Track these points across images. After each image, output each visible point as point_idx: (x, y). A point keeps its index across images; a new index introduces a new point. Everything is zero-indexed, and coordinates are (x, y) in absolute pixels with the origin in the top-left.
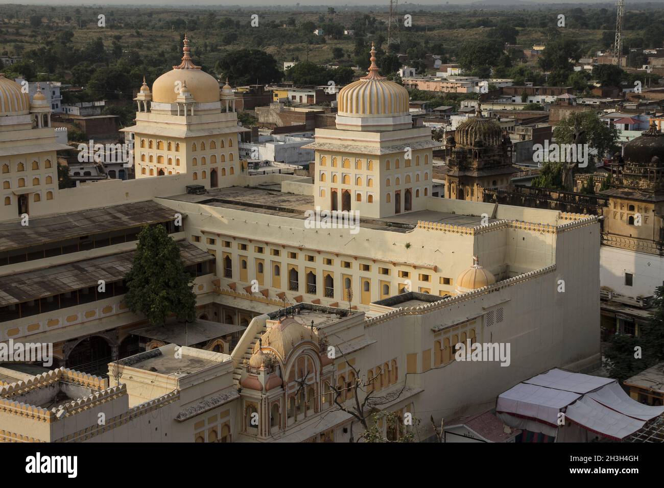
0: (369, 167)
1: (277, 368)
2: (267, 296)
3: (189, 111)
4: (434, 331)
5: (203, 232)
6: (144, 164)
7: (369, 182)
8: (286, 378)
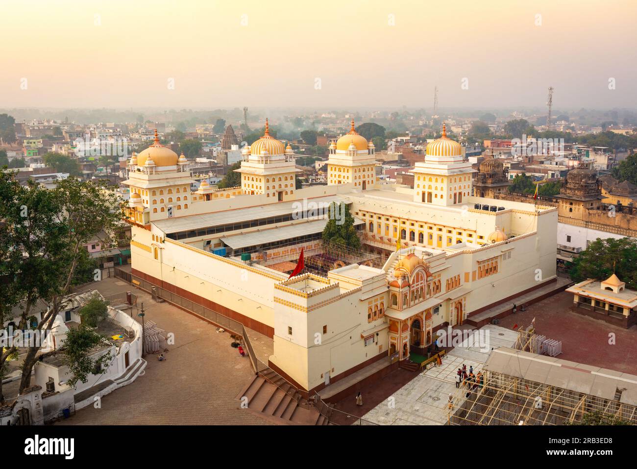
0: (442, 182)
1: (407, 278)
2: (390, 242)
3: (354, 154)
4: (478, 262)
5: (360, 210)
6: (331, 179)
7: (442, 189)
8: (411, 282)
